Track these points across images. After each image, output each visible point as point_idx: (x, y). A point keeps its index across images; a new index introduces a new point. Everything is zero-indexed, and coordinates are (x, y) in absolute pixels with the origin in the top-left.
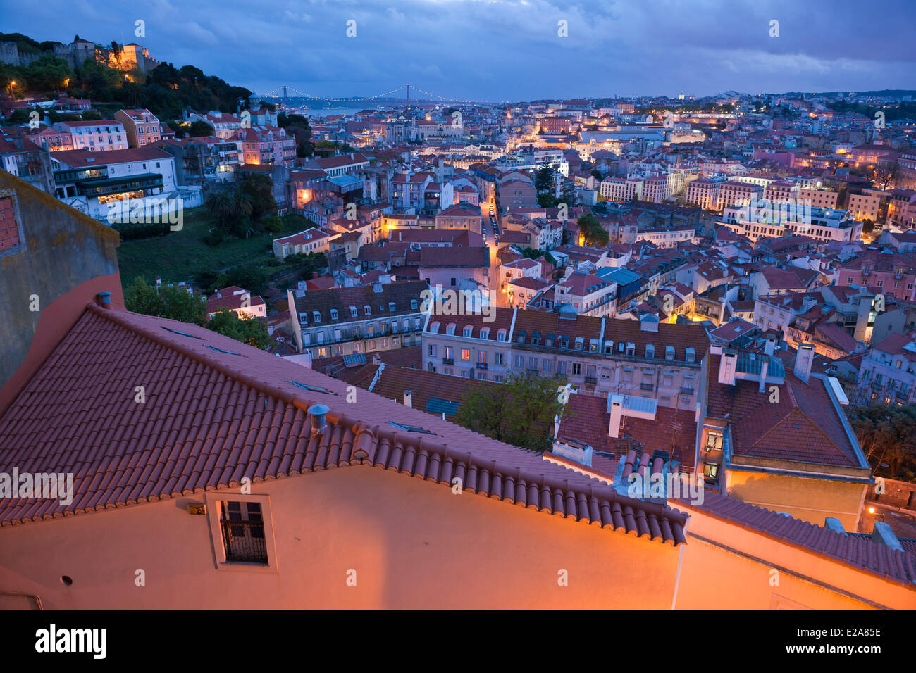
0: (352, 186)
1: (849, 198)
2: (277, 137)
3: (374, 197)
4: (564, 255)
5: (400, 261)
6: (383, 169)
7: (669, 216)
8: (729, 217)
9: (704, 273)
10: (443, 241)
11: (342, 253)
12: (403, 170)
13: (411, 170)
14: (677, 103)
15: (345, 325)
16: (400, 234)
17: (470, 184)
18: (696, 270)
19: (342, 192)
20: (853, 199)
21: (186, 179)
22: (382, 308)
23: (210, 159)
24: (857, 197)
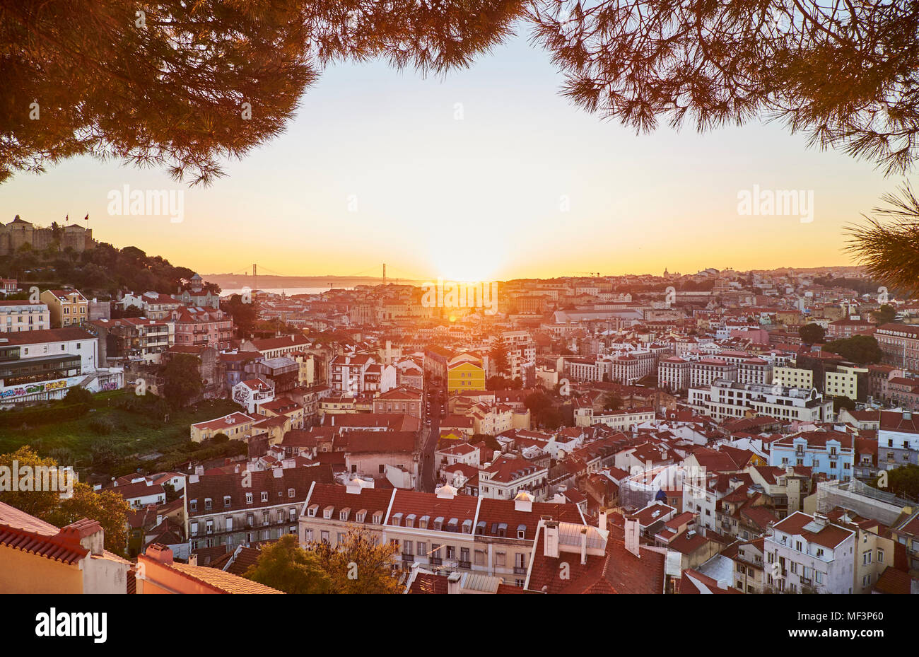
0: (286, 368)
1: (825, 376)
2: (212, 319)
3: (310, 379)
4: (509, 440)
5: (327, 447)
6: (322, 351)
7: (628, 397)
8: (694, 397)
9: (641, 456)
10: (378, 426)
11: (264, 438)
12: (345, 351)
13: (354, 353)
14: (656, 281)
15: (238, 513)
16: (333, 418)
17: (416, 366)
18: (633, 454)
19: (274, 375)
20: (829, 377)
21: (108, 361)
22: (280, 494)
23: (137, 340)
24: (833, 375)
